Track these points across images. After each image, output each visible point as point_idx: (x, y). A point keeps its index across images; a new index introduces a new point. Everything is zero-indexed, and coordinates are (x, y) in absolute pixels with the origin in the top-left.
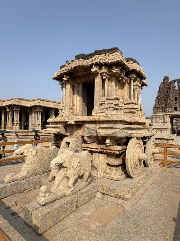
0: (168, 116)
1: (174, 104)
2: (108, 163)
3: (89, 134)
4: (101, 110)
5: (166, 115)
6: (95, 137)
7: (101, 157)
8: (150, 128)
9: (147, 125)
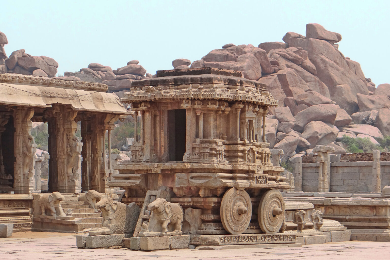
2: (203, 219)
3: (180, 184)
4: (195, 155)
6: (186, 188)
7: (194, 212)
8: (262, 177)
9: (256, 172)
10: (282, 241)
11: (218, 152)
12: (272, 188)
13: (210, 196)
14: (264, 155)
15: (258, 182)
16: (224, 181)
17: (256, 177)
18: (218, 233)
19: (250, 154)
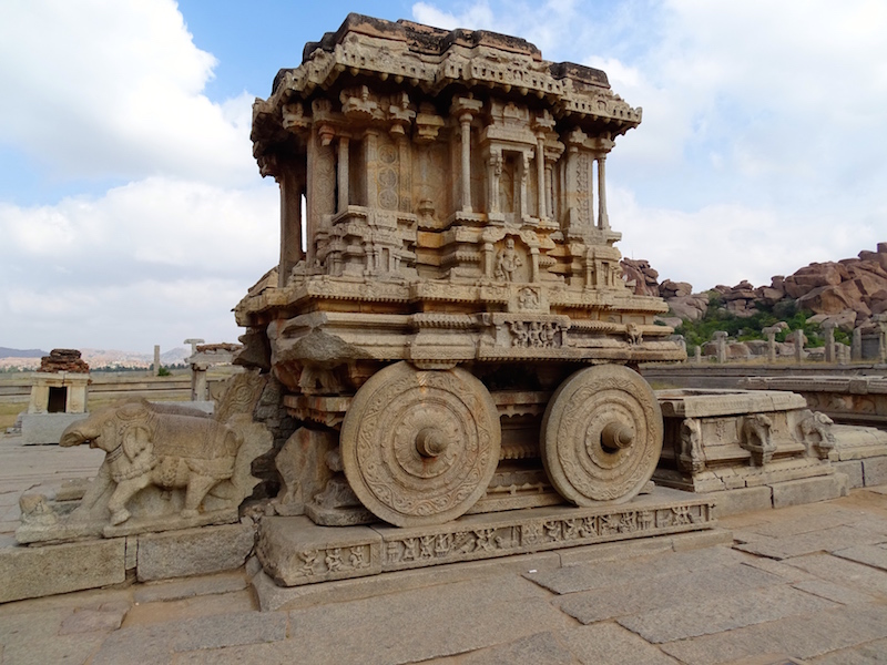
4: (315, 265)
8: (539, 323)
9: (512, 307)
10: (652, 530)
11: (368, 247)
12: (594, 362)
13: (337, 391)
14: (589, 262)
15: (516, 341)
16: (349, 338)
17: (508, 324)
18: (344, 521)
19: (511, 253)
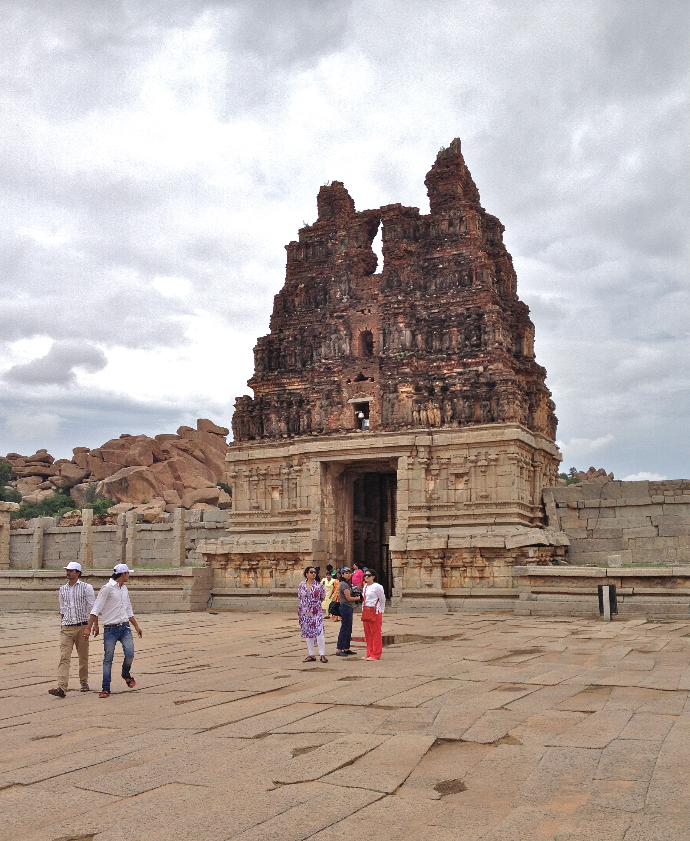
0: (314, 465)
1: (349, 381)
5: (307, 455)
